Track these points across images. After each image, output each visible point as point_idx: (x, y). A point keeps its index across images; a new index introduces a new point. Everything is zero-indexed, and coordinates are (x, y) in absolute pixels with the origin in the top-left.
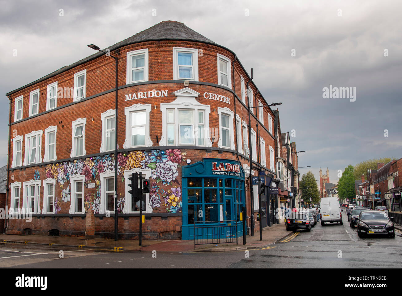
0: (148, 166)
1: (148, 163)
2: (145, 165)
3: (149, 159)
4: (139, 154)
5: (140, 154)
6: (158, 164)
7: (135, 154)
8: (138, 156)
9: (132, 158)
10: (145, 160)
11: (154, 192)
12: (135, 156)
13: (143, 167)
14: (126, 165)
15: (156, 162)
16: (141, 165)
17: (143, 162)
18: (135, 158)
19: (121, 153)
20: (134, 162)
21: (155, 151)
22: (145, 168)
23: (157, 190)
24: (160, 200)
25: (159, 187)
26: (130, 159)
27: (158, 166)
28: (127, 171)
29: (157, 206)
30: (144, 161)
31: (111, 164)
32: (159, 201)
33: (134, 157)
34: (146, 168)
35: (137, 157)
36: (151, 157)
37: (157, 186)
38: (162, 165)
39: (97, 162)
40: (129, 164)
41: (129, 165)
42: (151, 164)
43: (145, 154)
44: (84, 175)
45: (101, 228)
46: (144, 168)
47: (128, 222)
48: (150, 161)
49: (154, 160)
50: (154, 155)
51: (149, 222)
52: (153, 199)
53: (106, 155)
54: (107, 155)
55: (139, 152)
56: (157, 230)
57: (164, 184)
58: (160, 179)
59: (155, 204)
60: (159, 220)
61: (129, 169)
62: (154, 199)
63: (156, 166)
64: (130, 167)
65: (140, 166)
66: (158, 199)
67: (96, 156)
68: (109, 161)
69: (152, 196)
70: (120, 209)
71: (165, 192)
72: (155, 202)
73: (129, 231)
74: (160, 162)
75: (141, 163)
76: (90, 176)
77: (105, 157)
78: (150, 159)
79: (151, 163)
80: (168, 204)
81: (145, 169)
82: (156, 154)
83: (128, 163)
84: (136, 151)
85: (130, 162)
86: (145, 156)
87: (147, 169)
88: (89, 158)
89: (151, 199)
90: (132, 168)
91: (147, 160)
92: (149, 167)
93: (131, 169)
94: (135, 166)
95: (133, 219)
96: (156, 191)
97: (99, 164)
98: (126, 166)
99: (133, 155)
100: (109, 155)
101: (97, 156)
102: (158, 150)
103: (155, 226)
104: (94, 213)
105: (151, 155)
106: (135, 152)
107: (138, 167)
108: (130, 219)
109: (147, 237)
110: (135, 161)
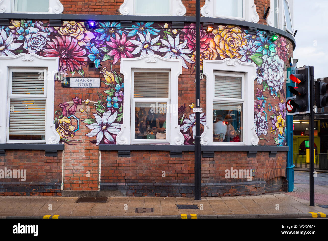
0: (250, 57)
1: (251, 52)
2: (247, 56)
3: (253, 45)
4: (236, 33)
5: (238, 33)
6: (265, 57)
7: (229, 32)
8: (234, 35)
9: (221, 37)
10: (246, 45)
11: (259, 107)
12: (227, 35)
13: (244, 58)
14: (207, 50)
15: (261, 53)
16: (240, 55)
17: (244, 50)
18: (228, 40)
19: (192, 24)
20: (226, 47)
21: (261, 32)
22: (247, 60)
23: (264, 105)
24: (267, 122)
25: (266, 98)
26: (216, 39)
27: (265, 61)
28: (210, 61)
29: (263, 132)
30: (245, 47)
31: (159, 42)
32: (267, 125)
33: (226, 37)
34: (249, 60)
35: (233, 38)
36: (256, 43)
37: (264, 97)
38: (269, 60)
39: (108, 34)
40: (215, 49)
41: (215, 51)
42: (256, 55)
43: (247, 35)
44: (57, 59)
45: (123, 175)
46: (245, 61)
47: (213, 162)
48: (254, 49)
49: (260, 49)
50: (260, 40)
51: (253, 162)
52: (258, 120)
53: (140, 22)
54: (146, 22)
55: (236, 29)
56: (263, 177)
57: (272, 94)
58: (268, 85)
59: (261, 128)
60: (266, 159)
61: (214, 58)
62: (260, 120)
63: (263, 60)
64: (216, 56)
65: (237, 55)
66: (265, 120)
67: (103, 21)
68: (153, 37)
69: (257, 115)
70: (191, 135)
71: (272, 108)
72: (261, 125)
73: (216, 179)
74: (267, 55)
75: (239, 50)
76: (81, 62)
77: (136, 25)
78: (255, 46)
79: (255, 52)
80: (276, 131)
81: (246, 63)
82: (262, 38)
83: (212, 45)
84: (230, 27)
85: (217, 46)
86: (247, 39)
87: (250, 63)
88: (74, 22)
89: (256, 119)
90: (222, 57)
91: (249, 47)
92: (252, 61)
93: (219, 58)
94: (229, 54)
95: (224, 156)
96: (262, 106)
97: (115, 38)
98: (208, 52)
99: (224, 33)
100: (152, 23)
101: (106, 21)
102: (265, 33)
103: (260, 170)
104: (95, 142)
105: (255, 40)
106: (227, 28)
107: (235, 57)
108: (217, 157)
109: (251, 189)
110: (229, 45)
